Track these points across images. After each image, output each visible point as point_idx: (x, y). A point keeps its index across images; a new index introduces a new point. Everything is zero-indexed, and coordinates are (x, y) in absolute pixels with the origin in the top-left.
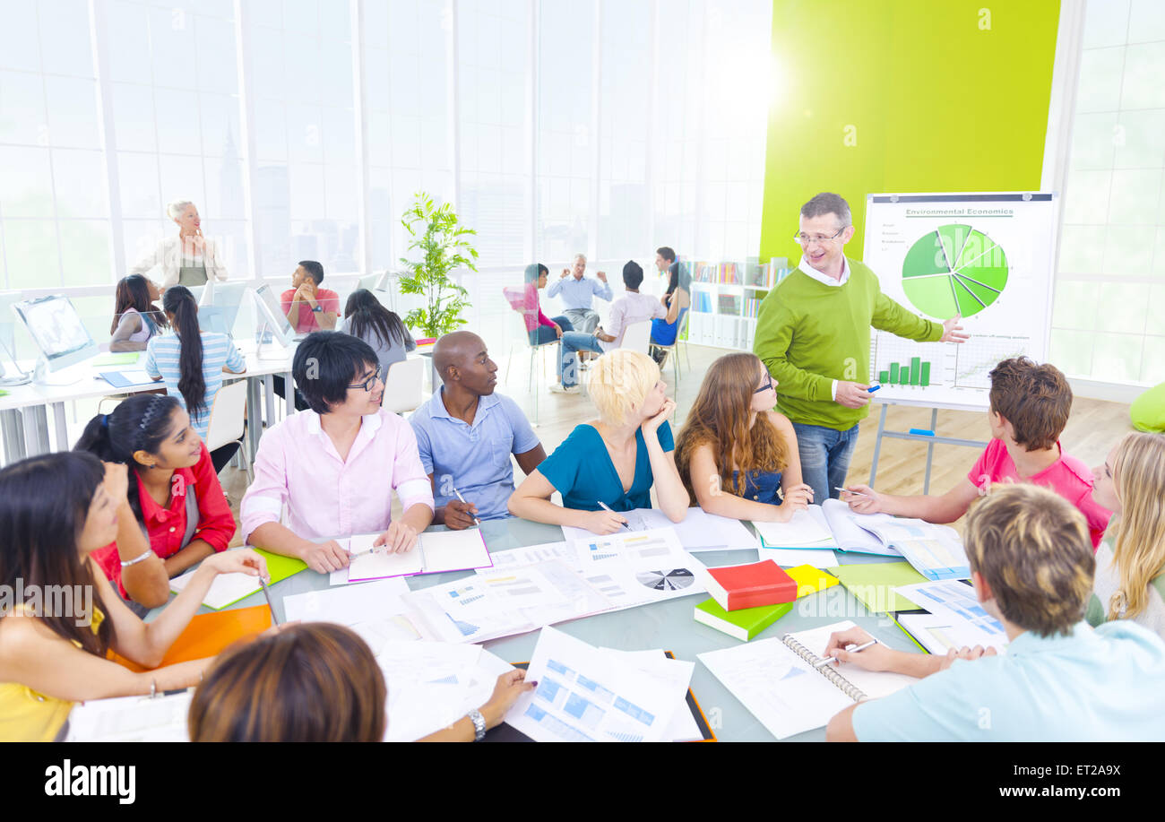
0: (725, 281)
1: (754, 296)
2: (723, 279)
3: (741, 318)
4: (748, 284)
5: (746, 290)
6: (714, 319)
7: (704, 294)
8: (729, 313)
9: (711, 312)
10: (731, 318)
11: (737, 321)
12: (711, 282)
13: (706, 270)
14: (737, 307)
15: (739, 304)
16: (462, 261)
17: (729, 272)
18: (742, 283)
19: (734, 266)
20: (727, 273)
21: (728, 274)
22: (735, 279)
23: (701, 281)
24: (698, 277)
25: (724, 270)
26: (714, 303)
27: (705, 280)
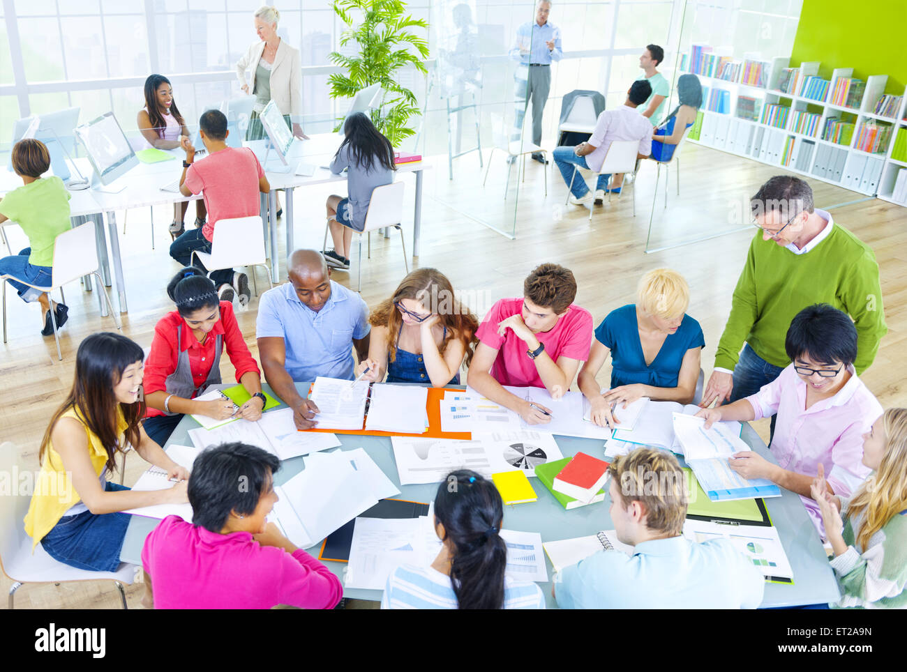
0: (747, 82)
1: (778, 102)
2: (746, 81)
3: (758, 124)
4: (773, 88)
5: (768, 94)
6: (730, 121)
7: (723, 92)
8: (746, 117)
9: (729, 112)
10: (748, 123)
11: (753, 127)
12: (733, 81)
13: (729, 66)
14: (756, 111)
15: (759, 108)
16: (408, 58)
17: (754, 74)
18: (765, 87)
19: (761, 67)
20: (751, 73)
21: (753, 74)
22: (759, 83)
23: (722, 79)
24: (719, 74)
25: (748, 68)
26: (732, 104)
27: (727, 78)
